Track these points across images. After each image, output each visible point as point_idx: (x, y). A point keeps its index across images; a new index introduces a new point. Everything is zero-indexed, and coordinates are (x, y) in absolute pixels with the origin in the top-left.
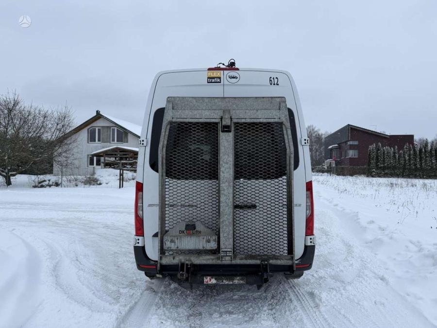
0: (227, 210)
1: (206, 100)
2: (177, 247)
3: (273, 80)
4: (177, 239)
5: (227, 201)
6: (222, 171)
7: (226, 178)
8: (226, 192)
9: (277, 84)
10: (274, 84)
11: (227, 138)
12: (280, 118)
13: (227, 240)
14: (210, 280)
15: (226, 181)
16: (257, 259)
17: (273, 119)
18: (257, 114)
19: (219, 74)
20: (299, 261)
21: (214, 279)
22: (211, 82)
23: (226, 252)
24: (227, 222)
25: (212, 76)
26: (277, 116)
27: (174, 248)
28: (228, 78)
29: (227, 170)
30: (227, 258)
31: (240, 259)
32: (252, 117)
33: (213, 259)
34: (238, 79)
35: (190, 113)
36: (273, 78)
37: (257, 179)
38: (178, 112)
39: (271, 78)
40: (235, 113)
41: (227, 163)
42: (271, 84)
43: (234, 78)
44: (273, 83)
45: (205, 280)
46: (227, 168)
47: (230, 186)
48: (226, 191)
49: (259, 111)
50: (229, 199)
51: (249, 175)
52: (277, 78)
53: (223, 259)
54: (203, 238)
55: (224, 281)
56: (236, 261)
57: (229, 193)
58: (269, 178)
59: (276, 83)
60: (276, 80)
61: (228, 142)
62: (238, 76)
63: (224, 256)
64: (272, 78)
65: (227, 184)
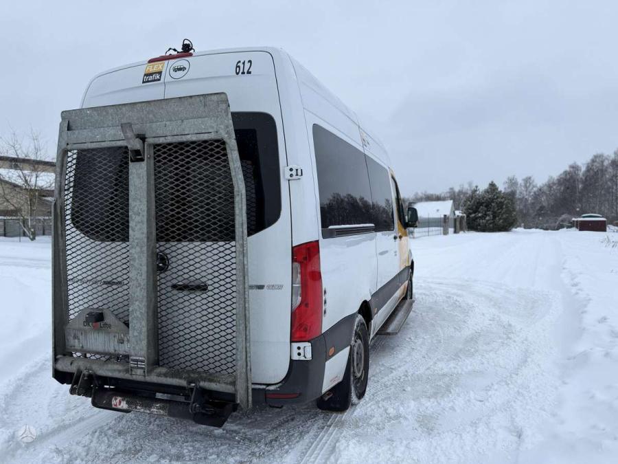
0: (138, 294)
1: (111, 111)
2: (82, 347)
3: (242, 66)
4: (82, 334)
5: (139, 277)
6: (132, 227)
7: (136, 239)
8: (136, 264)
9: (249, 73)
10: (243, 73)
11: (139, 172)
12: (217, 132)
13: (139, 342)
14: (120, 402)
15: (137, 245)
16: (181, 378)
17: (206, 135)
18: (183, 126)
19: (160, 66)
20: (277, 386)
21: (125, 402)
22: (148, 81)
23: (137, 361)
24: (138, 313)
25: (151, 70)
26: (213, 127)
27: (79, 348)
28: (172, 71)
29: (138, 227)
30: (139, 372)
31: (157, 376)
32: (175, 133)
33: (120, 371)
34: (186, 71)
35: (90, 134)
36: (244, 63)
37: (192, 240)
38: (74, 133)
39: (239, 62)
40: (151, 127)
41: (139, 214)
42: (237, 74)
43: (180, 69)
44: (241, 71)
45: (114, 402)
46: (139, 222)
47: (142, 252)
48: (137, 261)
49: (185, 122)
50: (141, 276)
51: (179, 235)
52: (250, 61)
53: (133, 373)
54: (115, 337)
55: (138, 407)
56: (152, 377)
57: (141, 265)
58: (209, 239)
59: (246, 71)
60: (247, 65)
61: (139, 178)
62: (187, 67)
63: (135, 368)
64: (242, 62)
65: (138, 249)
